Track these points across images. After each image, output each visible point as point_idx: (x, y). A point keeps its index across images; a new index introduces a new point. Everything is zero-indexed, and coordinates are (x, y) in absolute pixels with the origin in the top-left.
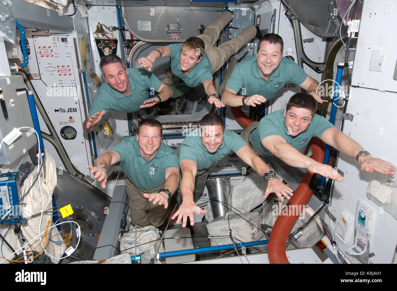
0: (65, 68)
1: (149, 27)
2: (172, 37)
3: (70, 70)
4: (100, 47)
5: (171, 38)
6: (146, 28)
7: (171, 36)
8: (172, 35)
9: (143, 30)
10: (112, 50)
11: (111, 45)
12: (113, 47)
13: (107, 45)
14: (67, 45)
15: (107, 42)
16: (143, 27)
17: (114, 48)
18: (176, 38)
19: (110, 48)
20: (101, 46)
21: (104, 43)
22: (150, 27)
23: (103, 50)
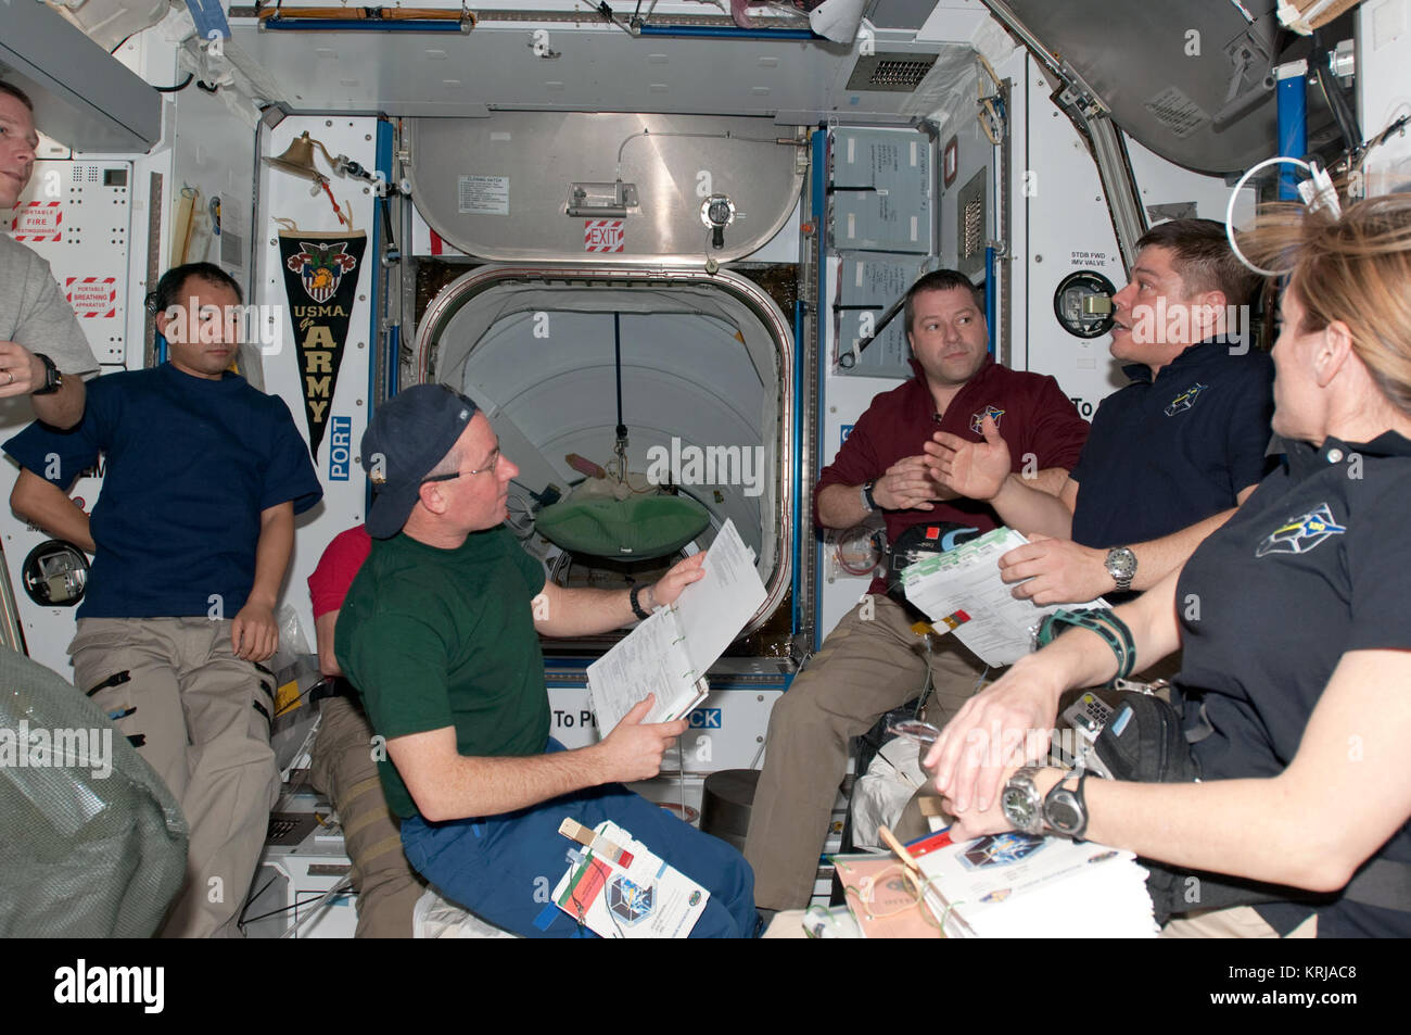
0: (96, 289)
1: (502, 198)
2: (595, 239)
3: (113, 296)
4: (296, 270)
5: (589, 245)
6: (490, 205)
7: (588, 238)
8: (595, 233)
9: (475, 211)
10: (339, 279)
11: (339, 261)
12: (345, 267)
13: (323, 261)
14: (120, 196)
15: (323, 247)
16: (476, 199)
17: (348, 269)
18: (611, 244)
19: (335, 271)
20: (297, 263)
21: (313, 252)
22: (506, 199)
23: (304, 280)
